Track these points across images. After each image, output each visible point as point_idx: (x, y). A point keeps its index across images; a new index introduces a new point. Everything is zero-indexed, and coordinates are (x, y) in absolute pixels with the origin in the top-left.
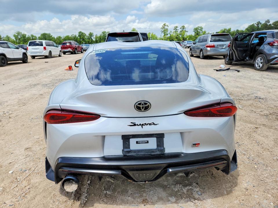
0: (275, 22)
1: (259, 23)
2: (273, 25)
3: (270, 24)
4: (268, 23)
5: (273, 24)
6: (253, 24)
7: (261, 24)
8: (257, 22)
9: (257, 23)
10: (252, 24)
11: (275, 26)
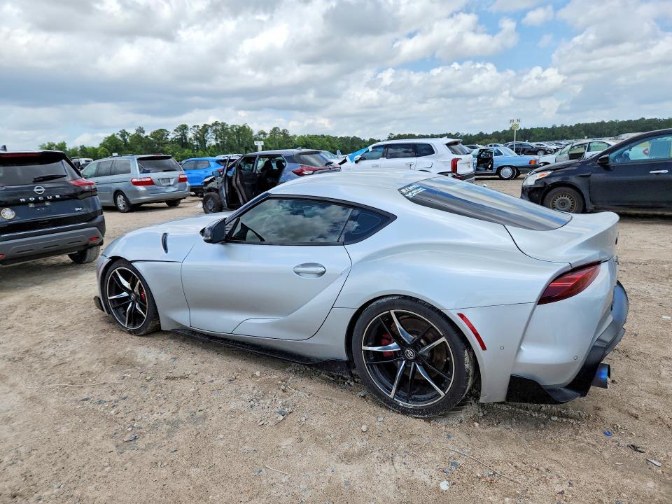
0: (154, 133)
1: (124, 134)
2: (152, 139)
3: (147, 137)
4: (142, 134)
5: (152, 136)
6: (113, 136)
7: (128, 135)
8: (120, 131)
9: (120, 133)
10: (110, 135)
11: (157, 141)
